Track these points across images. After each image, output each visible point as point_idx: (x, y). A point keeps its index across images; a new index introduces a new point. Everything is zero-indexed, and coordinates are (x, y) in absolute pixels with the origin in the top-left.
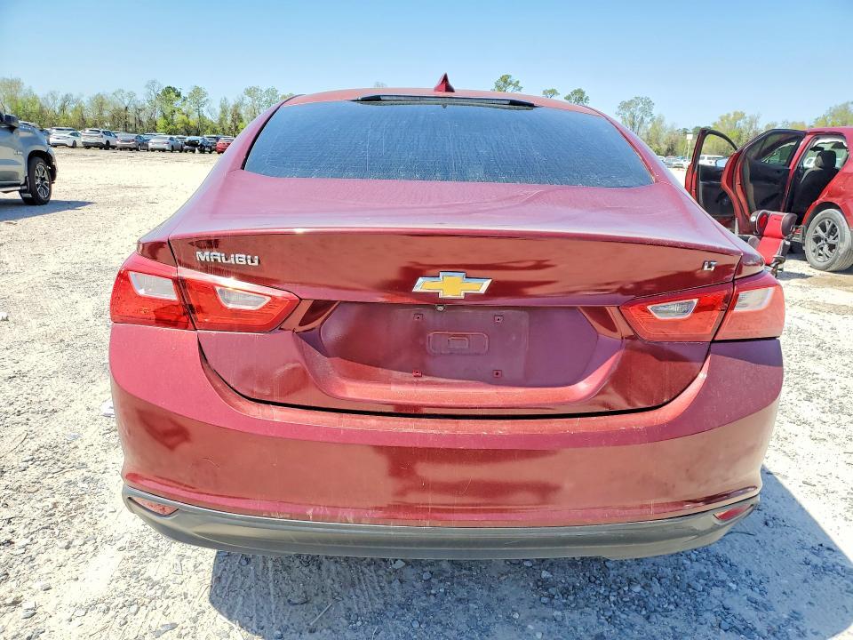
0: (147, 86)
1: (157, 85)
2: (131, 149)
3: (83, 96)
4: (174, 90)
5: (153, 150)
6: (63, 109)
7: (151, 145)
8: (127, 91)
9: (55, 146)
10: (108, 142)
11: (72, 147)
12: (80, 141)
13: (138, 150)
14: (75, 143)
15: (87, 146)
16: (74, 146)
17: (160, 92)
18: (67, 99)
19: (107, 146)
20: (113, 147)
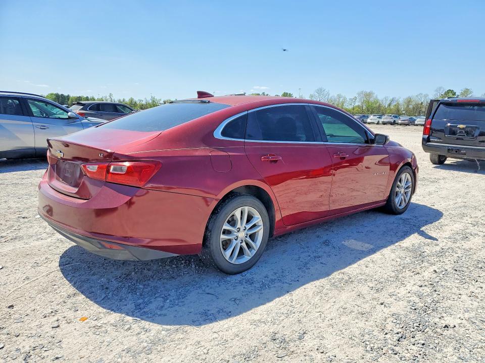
0: (436, 91)
1: (442, 90)
2: (407, 125)
3: (400, 98)
4: (452, 91)
5: (417, 125)
6: (390, 105)
7: (416, 122)
8: (424, 94)
9: (369, 123)
10: (395, 121)
11: (377, 124)
12: (381, 121)
13: (409, 125)
14: (379, 122)
15: (384, 123)
16: (378, 123)
17: (443, 94)
18: (393, 100)
19: (394, 123)
20: (398, 124)
